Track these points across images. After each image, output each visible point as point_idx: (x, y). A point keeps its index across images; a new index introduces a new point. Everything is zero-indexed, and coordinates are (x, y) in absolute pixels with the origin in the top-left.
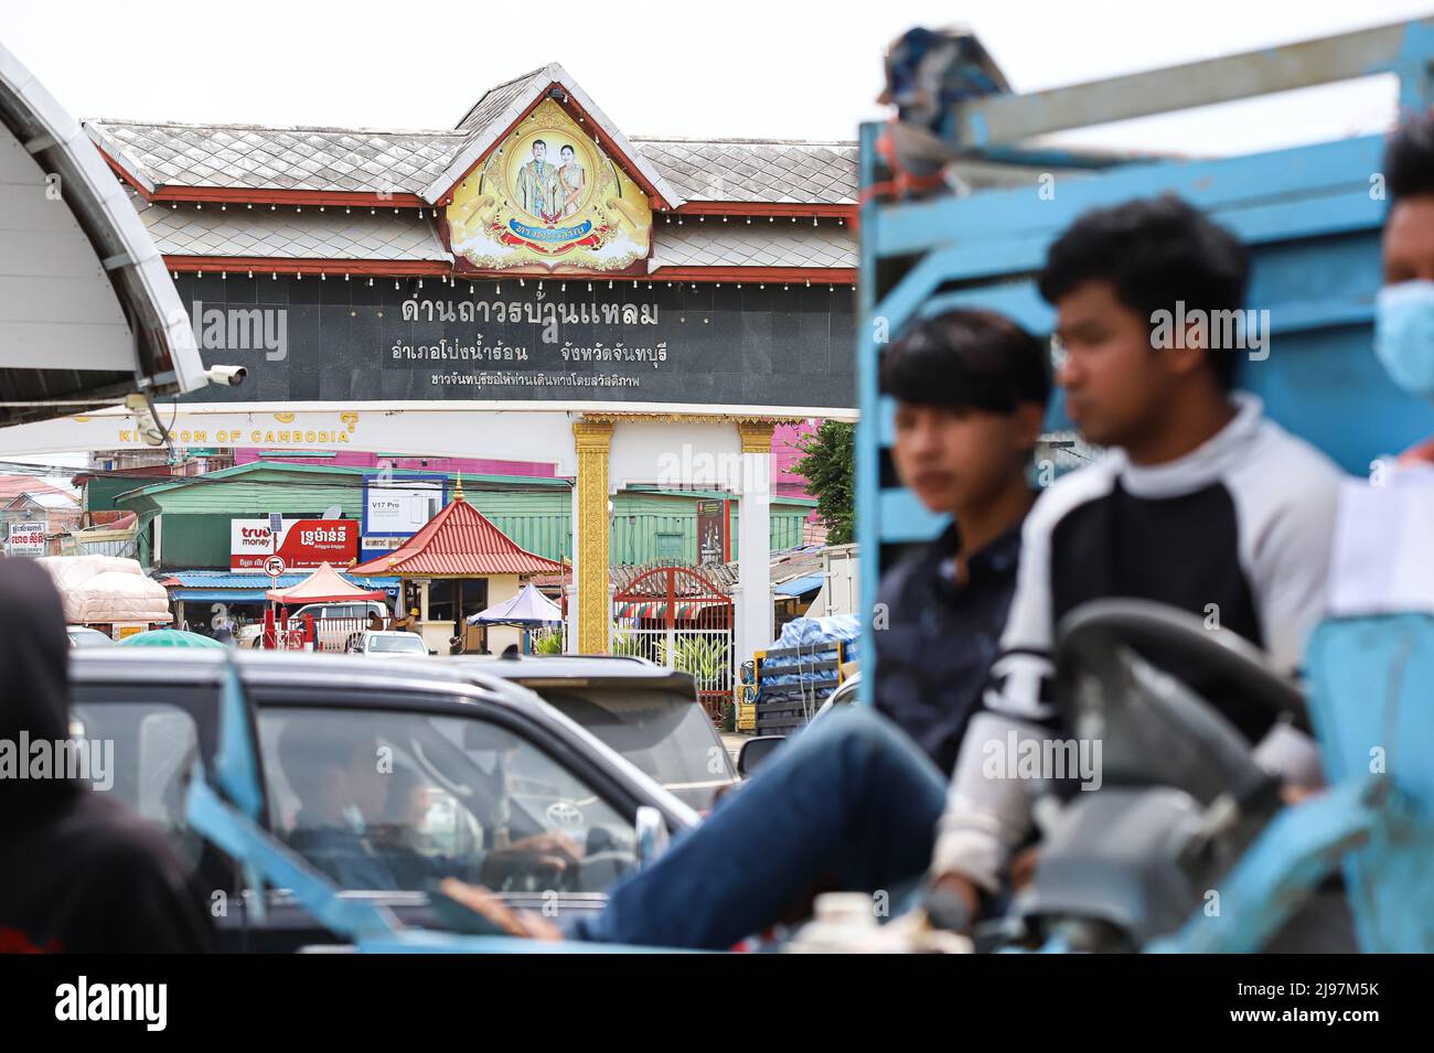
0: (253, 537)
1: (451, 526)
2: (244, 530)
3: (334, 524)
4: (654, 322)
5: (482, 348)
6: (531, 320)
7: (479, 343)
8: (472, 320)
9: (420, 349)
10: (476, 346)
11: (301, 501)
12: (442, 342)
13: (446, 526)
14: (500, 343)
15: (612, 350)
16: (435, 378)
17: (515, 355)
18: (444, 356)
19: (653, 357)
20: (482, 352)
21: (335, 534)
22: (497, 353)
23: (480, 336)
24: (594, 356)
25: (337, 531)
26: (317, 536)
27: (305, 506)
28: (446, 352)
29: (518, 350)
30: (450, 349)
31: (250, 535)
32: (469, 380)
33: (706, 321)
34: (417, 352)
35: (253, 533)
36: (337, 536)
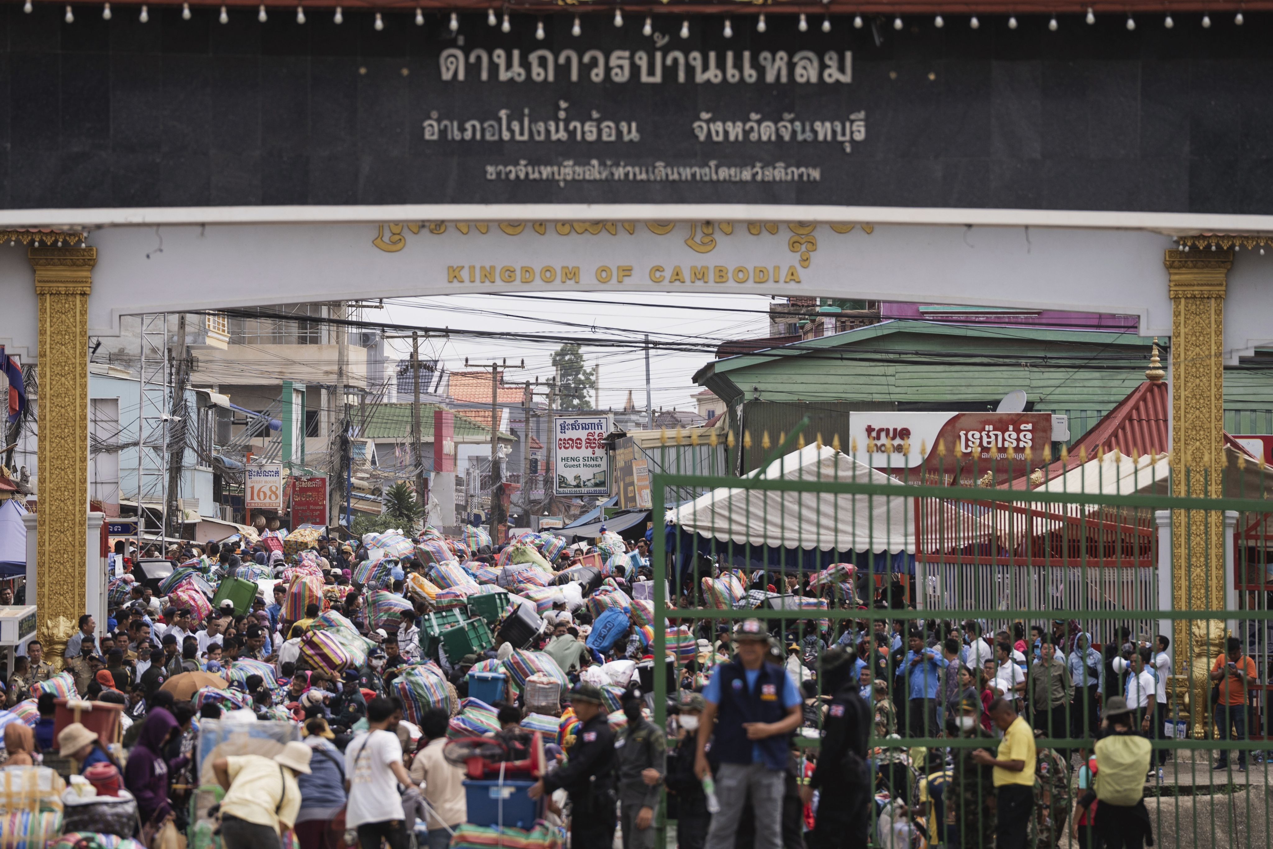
0: (883, 440)
1: (1140, 421)
2: (869, 430)
3: (1016, 421)
4: (846, 78)
5: (567, 121)
6: (645, 78)
7: (562, 115)
8: (551, 78)
9: (468, 125)
10: (557, 120)
11: (963, 382)
12: (503, 114)
13: (1131, 420)
14: (595, 115)
15: (776, 123)
16: (490, 169)
17: (619, 133)
18: (506, 136)
19: (844, 134)
20: (566, 129)
21: (1014, 435)
22: (590, 131)
23: (563, 105)
24: (746, 133)
25: (1018, 431)
26: (985, 440)
27: (970, 390)
28: (510, 129)
29: (624, 126)
30: (516, 126)
31: (878, 438)
32: (546, 171)
33: (932, 77)
34: (462, 129)
35: (883, 435)
36: (1018, 440)
